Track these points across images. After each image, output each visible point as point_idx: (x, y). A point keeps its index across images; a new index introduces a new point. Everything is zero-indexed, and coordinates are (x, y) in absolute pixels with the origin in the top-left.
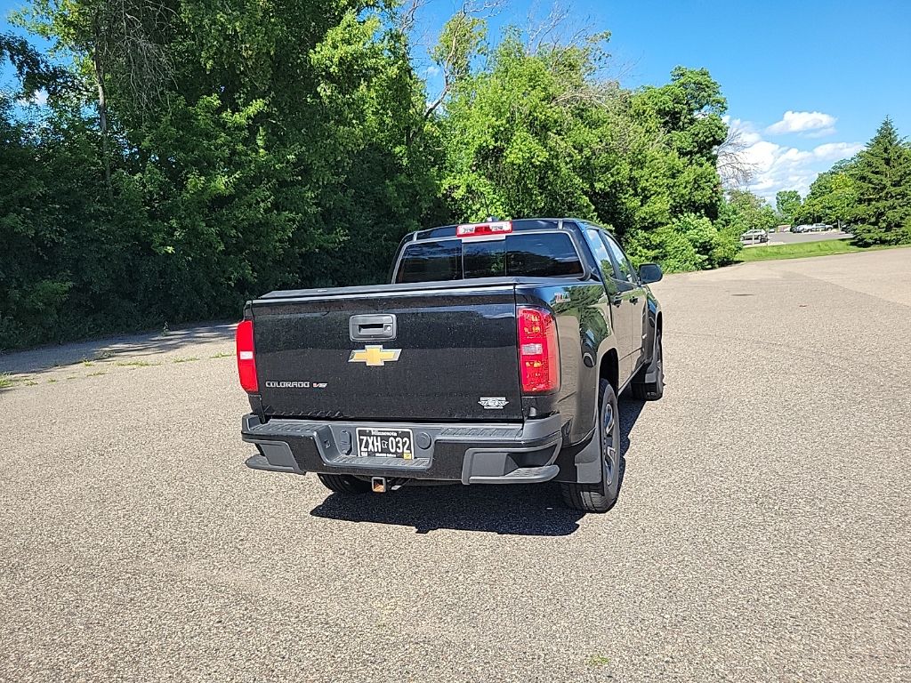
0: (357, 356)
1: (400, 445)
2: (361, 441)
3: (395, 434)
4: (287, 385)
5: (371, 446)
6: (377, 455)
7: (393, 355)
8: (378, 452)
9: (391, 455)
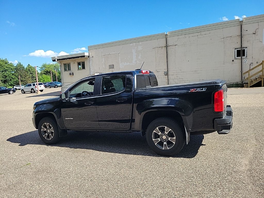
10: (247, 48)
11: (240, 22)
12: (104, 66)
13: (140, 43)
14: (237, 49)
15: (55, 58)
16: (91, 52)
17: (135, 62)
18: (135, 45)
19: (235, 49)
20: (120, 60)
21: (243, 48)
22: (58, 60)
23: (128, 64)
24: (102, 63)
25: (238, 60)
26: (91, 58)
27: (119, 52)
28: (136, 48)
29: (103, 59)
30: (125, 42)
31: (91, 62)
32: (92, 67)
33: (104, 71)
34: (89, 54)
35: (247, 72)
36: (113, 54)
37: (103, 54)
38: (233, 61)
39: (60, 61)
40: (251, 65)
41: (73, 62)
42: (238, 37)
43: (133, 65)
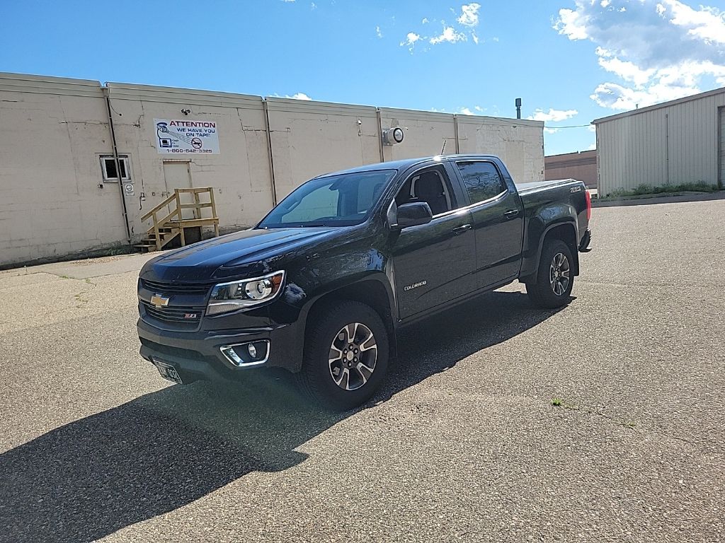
10: (127, 156)
11: (103, 89)
14: (106, 156)
19: (101, 156)
21: (120, 156)
25: (111, 184)
35: (150, 214)
38: (101, 186)
40: (143, 199)
42: (102, 127)
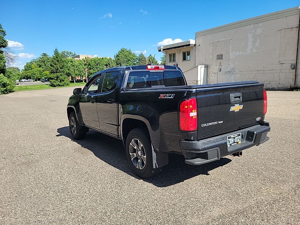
0: (232, 109)
1: (238, 139)
2: (228, 140)
3: (237, 135)
4: (210, 124)
5: (230, 142)
6: (232, 145)
7: (241, 107)
8: (232, 144)
9: (235, 144)
12: (211, 56)
13: (260, 24)
15: (161, 48)
16: (198, 40)
17: (251, 50)
18: (253, 28)
20: (231, 48)
22: (163, 50)
23: (241, 53)
24: (210, 52)
26: (198, 47)
27: (231, 38)
28: (254, 31)
29: (211, 47)
30: (239, 24)
31: (197, 51)
32: (197, 58)
33: (210, 62)
34: (196, 42)
36: (224, 41)
37: (211, 42)
39: (166, 51)
41: (178, 52)
43: (247, 54)
